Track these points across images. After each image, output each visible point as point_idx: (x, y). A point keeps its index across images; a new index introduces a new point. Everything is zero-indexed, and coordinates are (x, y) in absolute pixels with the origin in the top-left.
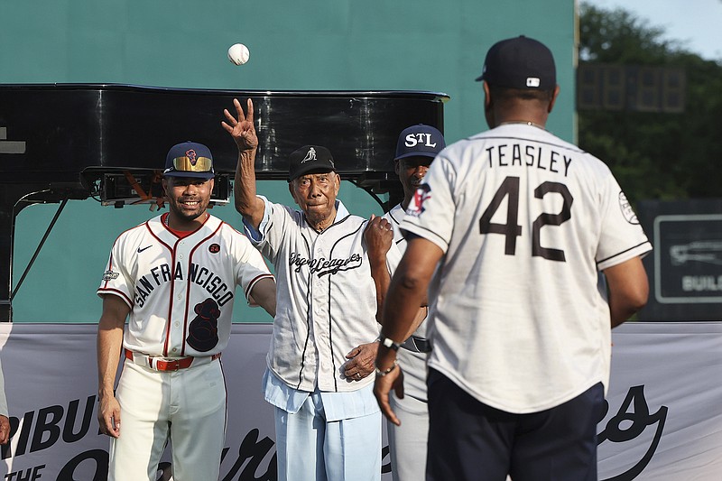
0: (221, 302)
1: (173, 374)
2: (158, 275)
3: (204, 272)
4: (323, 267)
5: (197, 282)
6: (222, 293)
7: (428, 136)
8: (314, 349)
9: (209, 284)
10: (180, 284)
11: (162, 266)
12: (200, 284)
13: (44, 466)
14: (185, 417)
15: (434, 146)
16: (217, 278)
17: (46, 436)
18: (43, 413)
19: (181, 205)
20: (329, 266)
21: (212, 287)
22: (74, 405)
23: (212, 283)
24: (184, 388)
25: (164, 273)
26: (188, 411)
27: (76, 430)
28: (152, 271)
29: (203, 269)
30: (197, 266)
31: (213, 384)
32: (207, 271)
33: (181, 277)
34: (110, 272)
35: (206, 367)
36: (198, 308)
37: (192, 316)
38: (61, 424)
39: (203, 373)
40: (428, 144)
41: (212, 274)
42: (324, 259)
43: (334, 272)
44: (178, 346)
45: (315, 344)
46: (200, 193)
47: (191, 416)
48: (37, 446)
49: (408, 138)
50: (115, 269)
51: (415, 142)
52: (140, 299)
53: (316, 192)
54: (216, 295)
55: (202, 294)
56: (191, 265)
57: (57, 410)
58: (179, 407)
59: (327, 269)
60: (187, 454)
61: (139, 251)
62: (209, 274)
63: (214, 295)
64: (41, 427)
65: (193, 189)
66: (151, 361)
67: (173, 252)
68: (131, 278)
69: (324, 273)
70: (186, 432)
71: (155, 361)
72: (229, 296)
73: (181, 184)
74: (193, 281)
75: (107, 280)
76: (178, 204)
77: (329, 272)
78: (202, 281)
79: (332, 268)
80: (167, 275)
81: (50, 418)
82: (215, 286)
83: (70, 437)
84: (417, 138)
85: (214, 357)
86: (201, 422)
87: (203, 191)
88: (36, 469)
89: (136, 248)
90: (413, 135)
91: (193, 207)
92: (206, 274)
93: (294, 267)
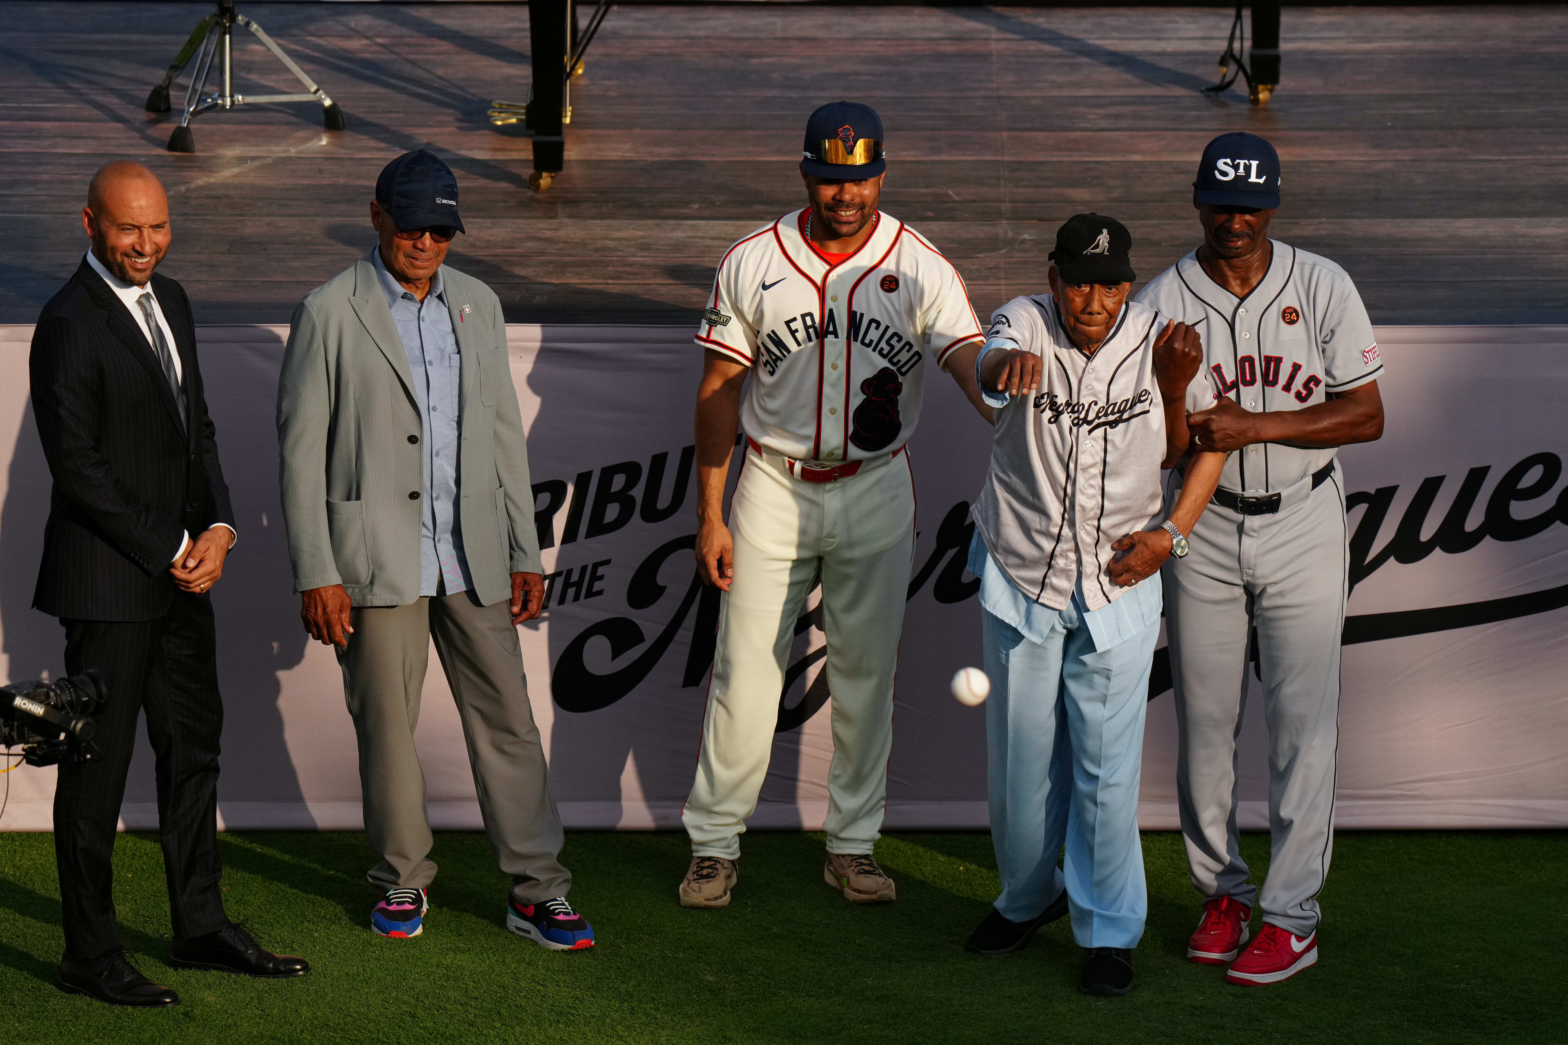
0: (904, 370)
1: (829, 486)
2: (797, 331)
3: (874, 325)
4: (1097, 417)
5: (863, 343)
6: (904, 357)
7: (1254, 164)
8: (1071, 545)
9: (883, 344)
10: (835, 346)
11: (803, 316)
12: (868, 345)
13: (608, 562)
14: (847, 554)
15: (1261, 181)
16: (895, 334)
17: (612, 512)
18: (608, 473)
19: (830, 214)
20: (1106, 415)
21: (887, 349)
22: (659, 461)
23: (888, 342)
24: (846, 510)
25: (807, 328)
26: (851, 545)
27: (663, 501)
28: (788, 323)
29: (872, 321)
30: (862, 315)
31: (894, 498)
32: (878, 324)
33: (835, 334)
34: (715, 311)
35: (882, 471)
36: (866, 385)
37: (857, 400)
38: (638, 492)
39: (878, 482)
40: (1253, 179)
41: (887, 328)
42: (1096, 404)
43: (1113, 424)
44: (837, 448)
45: (1075, 537)
46: (861, 196)
47: (857, 553)
48: (598, 528)
49: (1220, 164)
50: (725, 309)
51: (1232, 174)
52: (767, 362)
53: (1096, 306)
54: (895, 360)
55: (871, 363)
56: (852, 314)
57: (631, 470)
58: (837, 540)
59: (1103, 420)
60: (850, 608)
61: (765, 287)
62: (882, 328)
63: (890, 361)
64: (604, 497)
65: (851, 191)
66: (792, 466)
67: (821, 291)
68: (754, 330)
69: (1098, 426)
70: (847, 577)
71: (798, 466)
72: (916, 357)
73: (829, 182)
74: (856, 340)
75: (712, 324)
76: (825, 213)
77: (1104, 424)
78: (871, 341)
79: (1111, 418)
80: (811, 330)
81: (619, 482)
82: (892, 347)
83: (652, 514)
84: (1236, 167)
85: (895, 453)
86: (873, 561)
87: (866, 192)
88: (596, 566)
89: (758, 281)
90: (1228, 161)
91: (851, 219)
92: (877, 328)
93: (1048, 414)
